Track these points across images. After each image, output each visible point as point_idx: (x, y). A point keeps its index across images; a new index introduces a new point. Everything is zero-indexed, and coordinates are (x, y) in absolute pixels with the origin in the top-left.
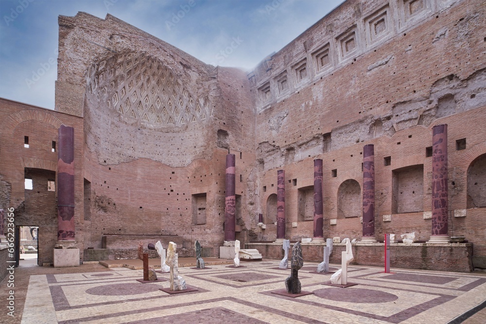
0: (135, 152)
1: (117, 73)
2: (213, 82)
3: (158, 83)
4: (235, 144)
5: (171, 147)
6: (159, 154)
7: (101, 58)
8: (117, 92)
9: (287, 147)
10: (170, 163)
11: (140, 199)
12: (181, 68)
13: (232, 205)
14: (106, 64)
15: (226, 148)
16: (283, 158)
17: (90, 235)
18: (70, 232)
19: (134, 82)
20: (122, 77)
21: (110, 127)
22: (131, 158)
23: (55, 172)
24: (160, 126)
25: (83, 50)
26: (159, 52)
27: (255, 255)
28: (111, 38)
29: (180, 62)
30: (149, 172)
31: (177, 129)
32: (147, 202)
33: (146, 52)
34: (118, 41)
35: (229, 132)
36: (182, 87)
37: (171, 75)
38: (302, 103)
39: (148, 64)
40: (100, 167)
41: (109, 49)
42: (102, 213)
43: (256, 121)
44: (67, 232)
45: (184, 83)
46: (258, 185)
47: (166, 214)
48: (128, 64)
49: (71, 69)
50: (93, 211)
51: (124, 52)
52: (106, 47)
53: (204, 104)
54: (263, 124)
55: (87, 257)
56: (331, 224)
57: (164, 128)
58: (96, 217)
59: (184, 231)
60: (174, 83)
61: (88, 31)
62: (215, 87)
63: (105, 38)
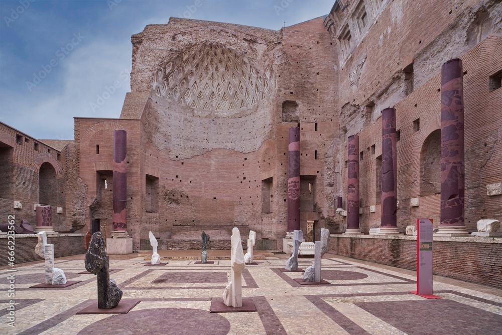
0: (209, 144)
1: (186, 70)
2: (278, 48)
3: (227, 68)
4: (307, 114)
5: (243, 132)
6: (233, 142)
7: (165, 61)
8: (189, 89)
9: (367, 103)
10: (243, 149)
11: (214, 190)
12: (246, 44)
13: (294, 189)
14: (173, 65)
15: (297, 121)
16: (364, 119)
17: (158, 226)
18: (120, 223)
19: (204, 74)
20: (192, 73)
21: (182, 124)
22: (205, 150)
23: (112, 171)
24: (234, 111)
25: (149, 59)
26: (220, 36)
27: (305, 250)
28: (174, 38)
29: (244, 39)
30: (222, 162)
31: (249, 112)
32: (221, 192)
33: (206, 41)
34: (180, 39)
35: (298, 102)
36: (249, 65)
37: (236, 56)
38: (380, 35)
39: (212, 52)
40: (172, 162)
41: (171, 50)
42: (174, 205)
43: (339, 79)
44: (118, 224)
45: (250, 60)
46: (340, 160)
47: (238, 203)
48: (194, 58)
49: (139, 78)
50: (162, 204)
51: (187, 48)
52: (169, 49)
53: (270, 77)
54: (345, 81)
55: (142, 246)
56: (411, 205)
57: (237, 114)
58: (166, 209)
59: (255, 221)
60: (241, 63)
61: (154, 40)
62: (280, 54)
63: (167, 41)
